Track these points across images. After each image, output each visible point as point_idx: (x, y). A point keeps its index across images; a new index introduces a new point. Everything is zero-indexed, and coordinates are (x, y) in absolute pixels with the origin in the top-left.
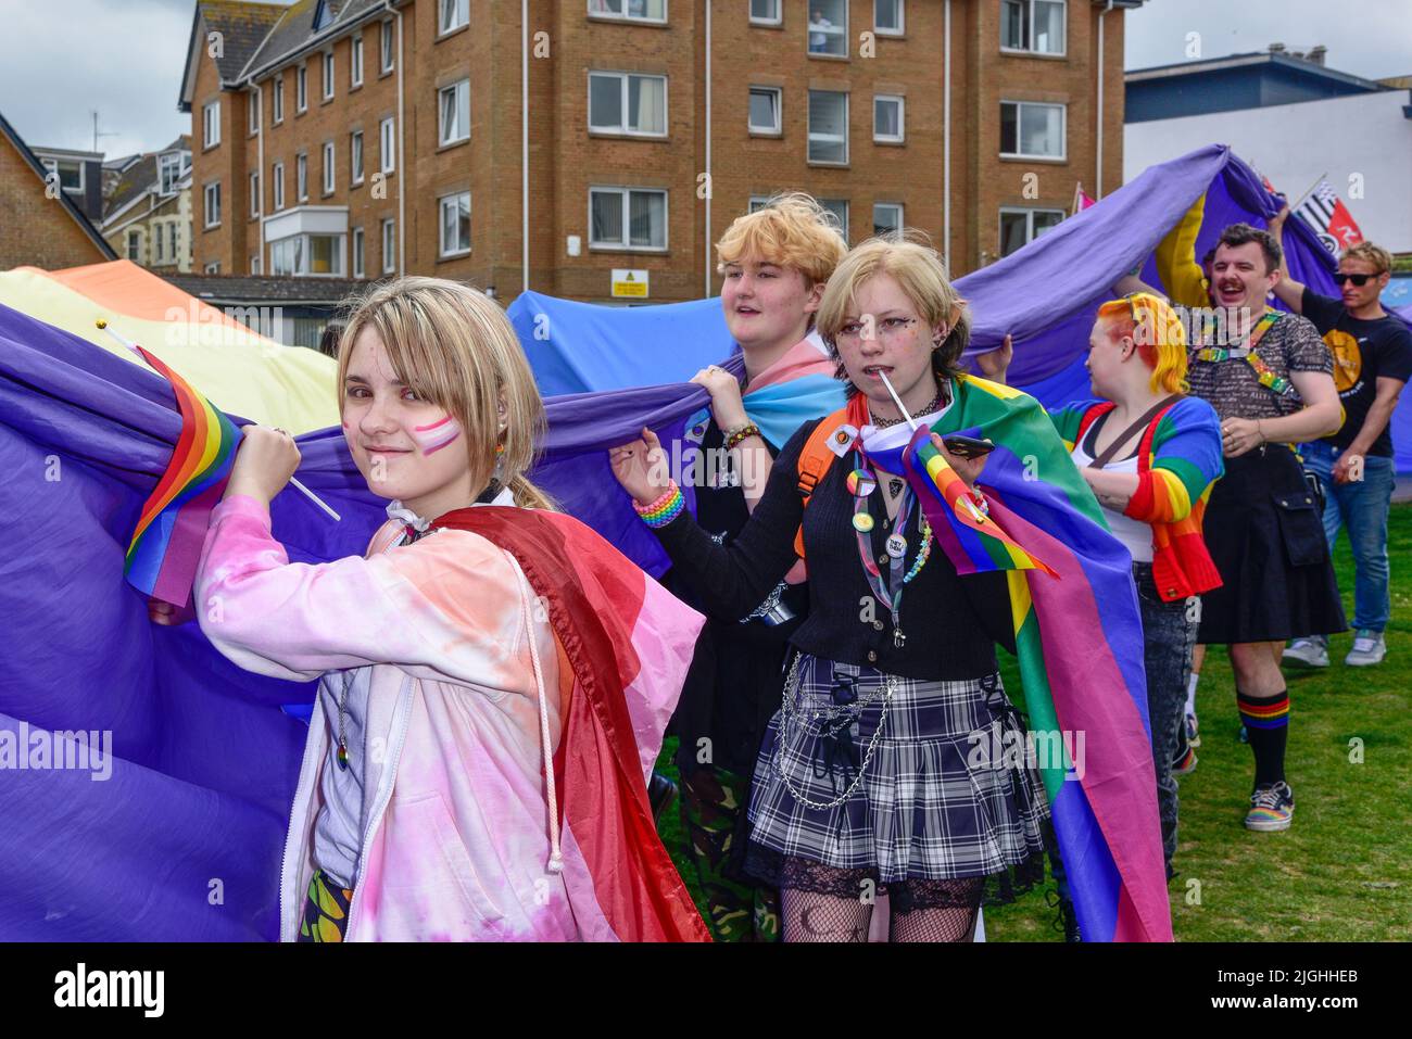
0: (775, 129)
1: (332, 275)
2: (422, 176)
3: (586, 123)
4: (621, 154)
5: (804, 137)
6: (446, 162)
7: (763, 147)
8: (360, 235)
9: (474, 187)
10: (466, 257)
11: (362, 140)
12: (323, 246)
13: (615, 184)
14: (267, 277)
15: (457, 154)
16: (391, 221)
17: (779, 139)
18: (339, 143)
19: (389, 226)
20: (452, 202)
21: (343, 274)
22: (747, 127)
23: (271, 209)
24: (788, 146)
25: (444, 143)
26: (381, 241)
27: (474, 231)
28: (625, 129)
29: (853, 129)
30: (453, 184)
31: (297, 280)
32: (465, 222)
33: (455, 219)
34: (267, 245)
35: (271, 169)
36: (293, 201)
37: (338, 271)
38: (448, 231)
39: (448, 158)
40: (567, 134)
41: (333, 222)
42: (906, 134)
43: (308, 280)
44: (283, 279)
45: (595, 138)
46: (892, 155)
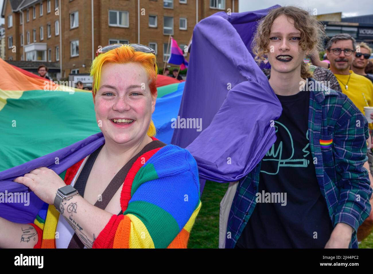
0: (155, 26)
1: (42, 61)
2: (66, 36)
3: (108, 23)
4: (117, 31)
5: (162, 28)
6: (72, 33)
7: (152, 30)
8: (50, 51)
9: (79, 39)
10: (77, 57)
11: (51, 26)
12: (40, 53)
13: (115, 39)
14: (25, 61)
15: (75, 30)
16: (58, 47)
17: (156, 28)
18: (44, 27)
19: (58, 49)
20: (74, 43)
21: (45, 60)
22: (148, 25)
23: (26, 44)
24: (158, 30)
25: (72, 28)
26: (55, 52)
27: (80, 50)
28: (118, 25)
29: (175, 26)
30: (74, 38)
31: (34, 62)
32: (77, 48)
33: (75, 47)
34: (25, 53)
35: (26, 33)
36: (32, 42)
37: (44, 60)
38: (73, 50)
39: (73, 31)
40: (103, 26)
41: (43, 47)
42: (188, 28)
43: (36, 62)
44: (30, 62)
45: (111, 27)
46: (184, 33)
